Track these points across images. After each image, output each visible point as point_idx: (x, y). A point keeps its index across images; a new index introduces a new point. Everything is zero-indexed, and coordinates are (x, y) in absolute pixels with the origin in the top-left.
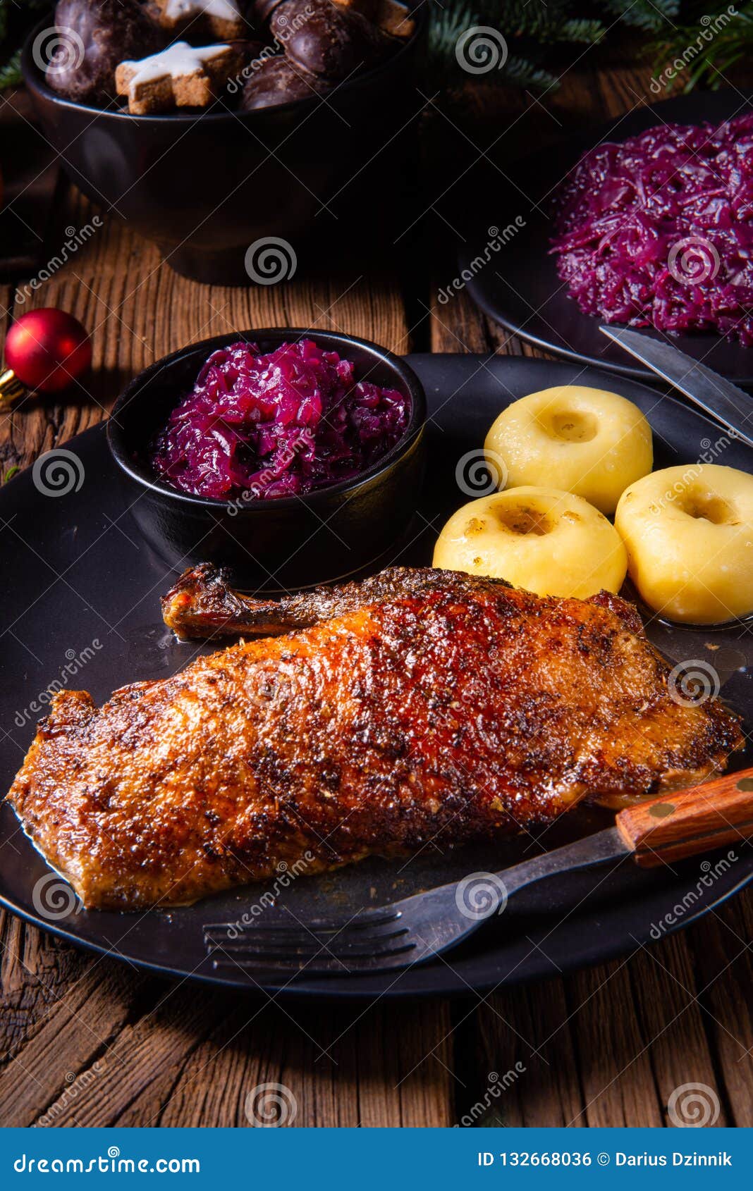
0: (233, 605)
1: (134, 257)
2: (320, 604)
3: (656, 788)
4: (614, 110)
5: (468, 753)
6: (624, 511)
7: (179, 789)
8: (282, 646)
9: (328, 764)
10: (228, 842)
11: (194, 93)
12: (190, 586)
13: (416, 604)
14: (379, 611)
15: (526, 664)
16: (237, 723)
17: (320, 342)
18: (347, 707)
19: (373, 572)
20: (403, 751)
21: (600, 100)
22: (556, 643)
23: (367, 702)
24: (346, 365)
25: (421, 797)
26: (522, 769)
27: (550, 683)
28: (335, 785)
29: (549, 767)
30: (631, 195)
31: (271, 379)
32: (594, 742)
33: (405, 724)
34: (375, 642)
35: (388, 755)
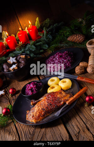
0: (36, 101)
1: (15, 82)
2: (42, 99)
3: (68, 100)
4: (47, 56)
5: (55, 103)
6: (59, 84)
7: (38, 113)
8: (41, 102)
9: (47, 107)
10: (42, 115)
11: (16, 68)
12: (32, 101)
13: (48, 95)
14: (46, 97)
15: (56, 96)
16: (40, 107)
17: (33, 82)
18: (46, 103)
19: (44, 95)
20: (51, 104)
21: (45, 56)
22: (58, 94)
23: (47, 102)
24: (36, 83)
25: (53, 107)
26: (59, 103)
27: (59, 96)
28: (48, 108)
29: (61, 102)
30: (51, 62)
31: (31, 85)
32: (63, 99)
33: (50, 103)
34: (46, 99)
35: (50, 105)
